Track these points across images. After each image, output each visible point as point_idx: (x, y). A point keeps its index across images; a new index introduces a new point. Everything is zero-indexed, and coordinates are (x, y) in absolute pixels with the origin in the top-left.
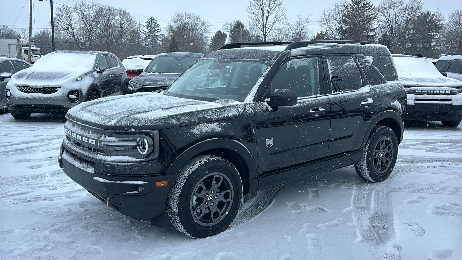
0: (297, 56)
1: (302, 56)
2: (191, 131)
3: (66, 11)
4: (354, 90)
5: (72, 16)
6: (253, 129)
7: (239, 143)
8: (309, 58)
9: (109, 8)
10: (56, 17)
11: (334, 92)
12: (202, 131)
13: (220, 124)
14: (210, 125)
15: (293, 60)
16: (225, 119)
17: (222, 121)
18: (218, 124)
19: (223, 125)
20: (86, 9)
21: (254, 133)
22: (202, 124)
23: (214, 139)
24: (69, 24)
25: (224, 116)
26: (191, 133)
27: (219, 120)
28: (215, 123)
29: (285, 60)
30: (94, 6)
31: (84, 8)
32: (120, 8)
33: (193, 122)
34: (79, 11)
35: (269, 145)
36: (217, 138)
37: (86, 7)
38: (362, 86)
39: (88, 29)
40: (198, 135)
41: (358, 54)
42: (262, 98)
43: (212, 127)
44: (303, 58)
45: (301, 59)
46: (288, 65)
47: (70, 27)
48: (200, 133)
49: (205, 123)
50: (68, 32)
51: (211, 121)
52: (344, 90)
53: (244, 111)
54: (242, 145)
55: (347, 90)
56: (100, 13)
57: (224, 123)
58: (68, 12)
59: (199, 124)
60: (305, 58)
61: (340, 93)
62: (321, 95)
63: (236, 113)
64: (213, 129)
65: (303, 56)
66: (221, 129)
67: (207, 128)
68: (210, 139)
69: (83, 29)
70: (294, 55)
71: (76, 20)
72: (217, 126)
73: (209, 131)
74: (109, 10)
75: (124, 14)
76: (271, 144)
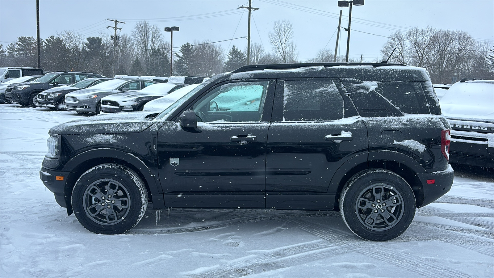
0: (238, 80)
1: (245, 79)
2: (87, 139)
3: (398, 39)
4: (324, 121)
5: (404, 44)
6: (154, 146)
7: (134, 156)
8: (255, 82)
9: (446, 32)
10: (388, 45)
11: (285, 120)
12: (96, 141)
13: (116, 136)
14: (105, 136)
15: (230, 83)
16: (123, 133)
17: (119, 135)
18: (114, 137)
19: (119, 138)
20: (420, 35)
21: (155, 150)
22: (99, 135)
23: (106, 149)
24: (400, 52)
25: (123, 130)
26: (86, 141)
27: (116, 133)
28: (111, 135)
29: (219, 83)
30: (429, 32)
31: (417, 35)
32: (460, 31)
33: (92, 131)
34: (412, 38)
35: (174, 164)
36: (110, 149)
37: (420, 34)
38: (344, 117)
39: (419, 57)
40: (91, 143)
41: (347, 78)
42: (177, 118)
43: (107, 138)
44: (246, 81)
45: (244, 83)
46: (222, 88)
47: (400, 55)
48: (94, 142)
49: (102, 134)
50: (398, 60)
51: (109, 133)
52: (305, 120)
53: (147, 128)
54: (137, 159)
55: (311, 119)
56: (435, 39)
57: (121, 136)
58: (400, 40)
59: (95, 134)
60: (250, 82)
61: (295, 122)
62: (263, 122)
63: (138, 128)
64: (107, 140)
65: (247, 79)
66: (115, 141)
67: (101, 138)
68: (101, 149)
69: (414, 57)
70: (233, 79)
71: (407, 47)
72: (112, 138)
73: (102, 141)
74: (446, 35)
75: (464, 39)
76: (177, 164)
